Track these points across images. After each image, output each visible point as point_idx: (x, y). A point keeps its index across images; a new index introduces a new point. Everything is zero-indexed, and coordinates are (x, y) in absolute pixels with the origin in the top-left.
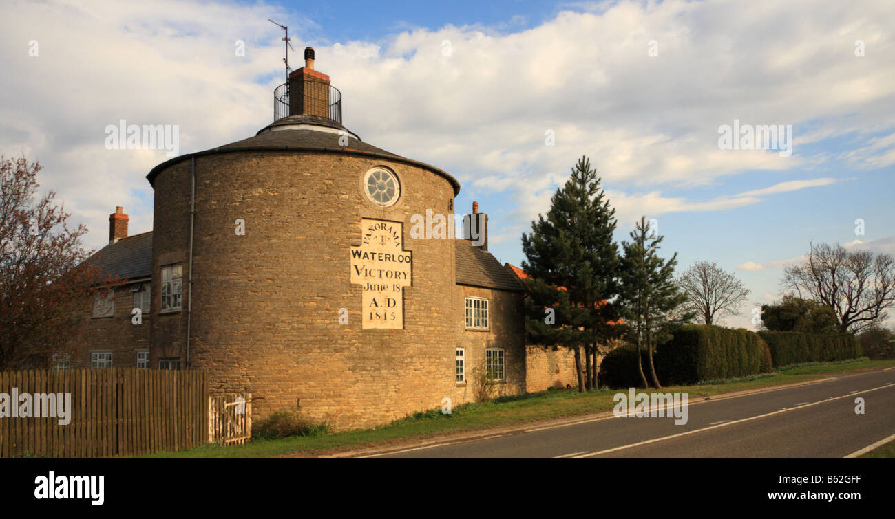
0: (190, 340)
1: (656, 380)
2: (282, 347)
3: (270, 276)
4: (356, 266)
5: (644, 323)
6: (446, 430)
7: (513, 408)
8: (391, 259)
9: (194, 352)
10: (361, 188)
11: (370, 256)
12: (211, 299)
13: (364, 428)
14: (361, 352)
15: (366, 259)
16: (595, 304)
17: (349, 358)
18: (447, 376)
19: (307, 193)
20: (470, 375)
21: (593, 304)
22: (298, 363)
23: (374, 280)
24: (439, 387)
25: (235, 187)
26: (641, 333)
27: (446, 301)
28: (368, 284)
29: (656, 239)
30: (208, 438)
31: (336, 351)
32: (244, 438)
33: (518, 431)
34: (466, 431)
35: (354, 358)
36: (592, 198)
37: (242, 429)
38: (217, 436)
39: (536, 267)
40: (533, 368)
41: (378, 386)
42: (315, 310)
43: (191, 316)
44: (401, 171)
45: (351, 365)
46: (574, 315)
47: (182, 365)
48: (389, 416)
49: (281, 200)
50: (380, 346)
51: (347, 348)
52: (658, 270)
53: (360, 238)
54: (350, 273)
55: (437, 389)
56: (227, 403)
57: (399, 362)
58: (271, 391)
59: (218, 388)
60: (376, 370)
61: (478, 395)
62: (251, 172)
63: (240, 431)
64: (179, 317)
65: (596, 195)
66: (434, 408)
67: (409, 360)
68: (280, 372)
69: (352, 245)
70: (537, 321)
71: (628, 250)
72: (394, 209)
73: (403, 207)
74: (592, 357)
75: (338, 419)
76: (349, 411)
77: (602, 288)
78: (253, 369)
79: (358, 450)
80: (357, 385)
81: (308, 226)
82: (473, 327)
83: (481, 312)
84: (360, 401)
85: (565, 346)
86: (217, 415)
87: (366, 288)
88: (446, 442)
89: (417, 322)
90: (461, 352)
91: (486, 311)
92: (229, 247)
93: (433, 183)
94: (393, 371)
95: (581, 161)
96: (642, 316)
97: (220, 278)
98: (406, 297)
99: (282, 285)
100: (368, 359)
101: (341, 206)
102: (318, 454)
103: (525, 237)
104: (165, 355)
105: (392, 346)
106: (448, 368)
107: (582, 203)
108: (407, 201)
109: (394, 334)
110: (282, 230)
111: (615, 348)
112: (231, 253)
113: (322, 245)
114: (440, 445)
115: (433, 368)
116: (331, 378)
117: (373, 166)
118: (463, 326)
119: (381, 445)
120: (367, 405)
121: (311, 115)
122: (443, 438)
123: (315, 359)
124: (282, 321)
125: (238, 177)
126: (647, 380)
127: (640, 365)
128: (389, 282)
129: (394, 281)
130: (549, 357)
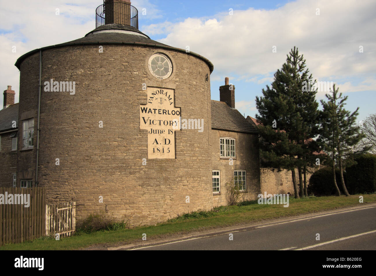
0: (38, 167)
1: (346, 191)
2: (95, 171)
3: (88, 125)
4: (143, 118)
5: (337, 153)
6: (200, 227)
7: (249, 210)
8: (167, 113)
9: (40, 175)
10: (146, 67)
11: (153, 111)
12: (51, 141)
13: (149, 224)
14: (147, 174)
15: (150, 113)
16: (305, 141)
17: (140, 178)
18: (206, 189)
19: (112, 71)
20: (223, 188)
21: (303, 141)
22: (106, 182)
23: (156, 127)
24: (199, 196)
25: (66, 68)
26: (335, 159)
27: (205, 140)
28: (152, 129)
29: (343, 99)
30: (45, 232)
31: (131, 173)
32: (70, 231)
33: (250, 228)
34: (214, 228)
35: (142, 178)
36: (301, 74)
37: (69, 226)
38: (52, 231)
39: (265, 118)
40: (265, 182)
41: (159, 196)
42: (117, 147)
43: (39, 152)
44: (173, 56)
45: (140, 183)
46: (291, 148)
47: (34, 183)
48: (166, 216)
49: (94, 76)
50: (159, 170)
51: (138, 172)
52: (346, 118)
53: (146, 99)
54: (140, 122)
55: (198, 198)
56: (59, 208)
57: (173, 180)
58: (89, 200)
59: (55, 199)
60: (157, 185)
61: (229, 200)
62: (76, 59)
63: (68, 226)
64: (32, 152)
65: (303, 72)
66: (197, 210)
67: (179, 179)
68: (94, 188)
69: (141, 104)
70: (267, 152)
71: (325, 106)
72: (168, 81)
73: (174, 79)
74: (303, 176)
75: (132, 218)
76: (139, 213)
77: (309, 130)
78: (77, 186)
79: (137, 243)
80: (145, 195)
81: (112, 93)
82: (225, 157)
83: (230, 147)
84: (146, 207)
85: (285, 168)
86: (52, 217)
87: (151, 132)
88: (200, 236)
89: (185, 154)
90: (218, 173)
91: (234, 147)
92: (62, 107)
93: (195, 63)
94: (169, 186)
95: (293, 50)
96: (335, 149)
97: (57, 127)
98: (177, 138)
99: (95, 131)
100: (152, 179)
101: (133, 79)
102: (108, 247)
103: (257, 99)
104: (23, 177)
105: (168, 170)
106: (206, 184)
107: (294, 77)
108: (177, 75)
109: (169, 162)
110: (95, 95)
111: (319, 169)
112: (63, 111)
113: (121, 105)
114: (195, 239)
115: (196, 184)
116: (127, 191)
117: (154, 53)
118: (219, 156)
119: (153, 239)
120: (151, 209)
121: (118, 24)
122: (198, 234)
123: (117, 179)
124: (95, 155)
125: (68, 62)
126: (340, 190)
127: (335, 181)
128: (166, 128)
129: (169, 127)
130: (276, 176)
